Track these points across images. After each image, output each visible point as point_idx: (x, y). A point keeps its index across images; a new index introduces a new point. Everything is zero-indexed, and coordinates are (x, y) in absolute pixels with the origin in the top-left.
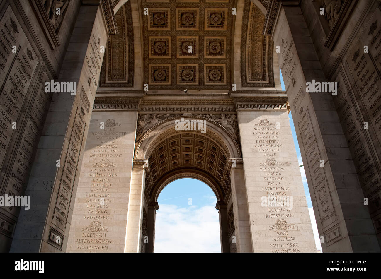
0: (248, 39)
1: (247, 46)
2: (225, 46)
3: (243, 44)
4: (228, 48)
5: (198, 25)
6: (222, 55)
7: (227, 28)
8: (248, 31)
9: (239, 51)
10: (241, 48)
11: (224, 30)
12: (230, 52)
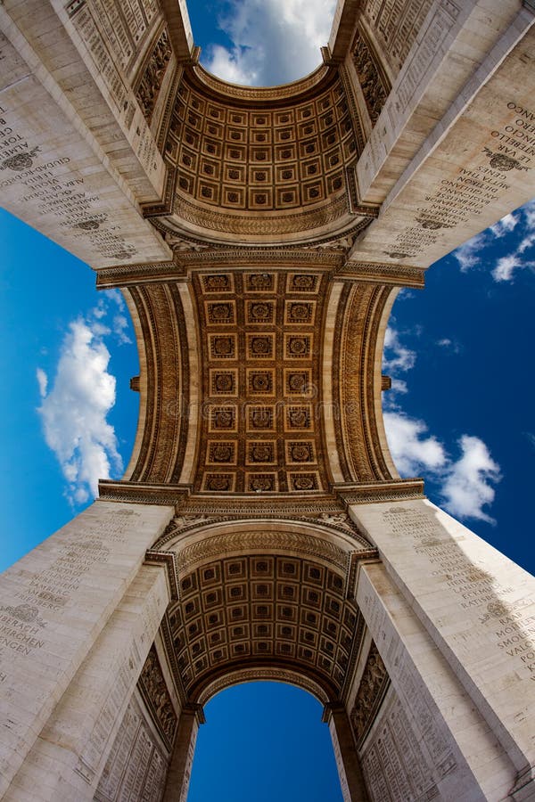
0: (344, 437)
1: (345, 447)
2: (314, 450)
3: (339, 444)
4: (320, 453)
5: (275, 426)
6: (312, 461)
7: (315, 428)
8: (343, 429)
9: (335, 452)
10: (338, 448)
11: (311, 430)
12: (323, 456)
